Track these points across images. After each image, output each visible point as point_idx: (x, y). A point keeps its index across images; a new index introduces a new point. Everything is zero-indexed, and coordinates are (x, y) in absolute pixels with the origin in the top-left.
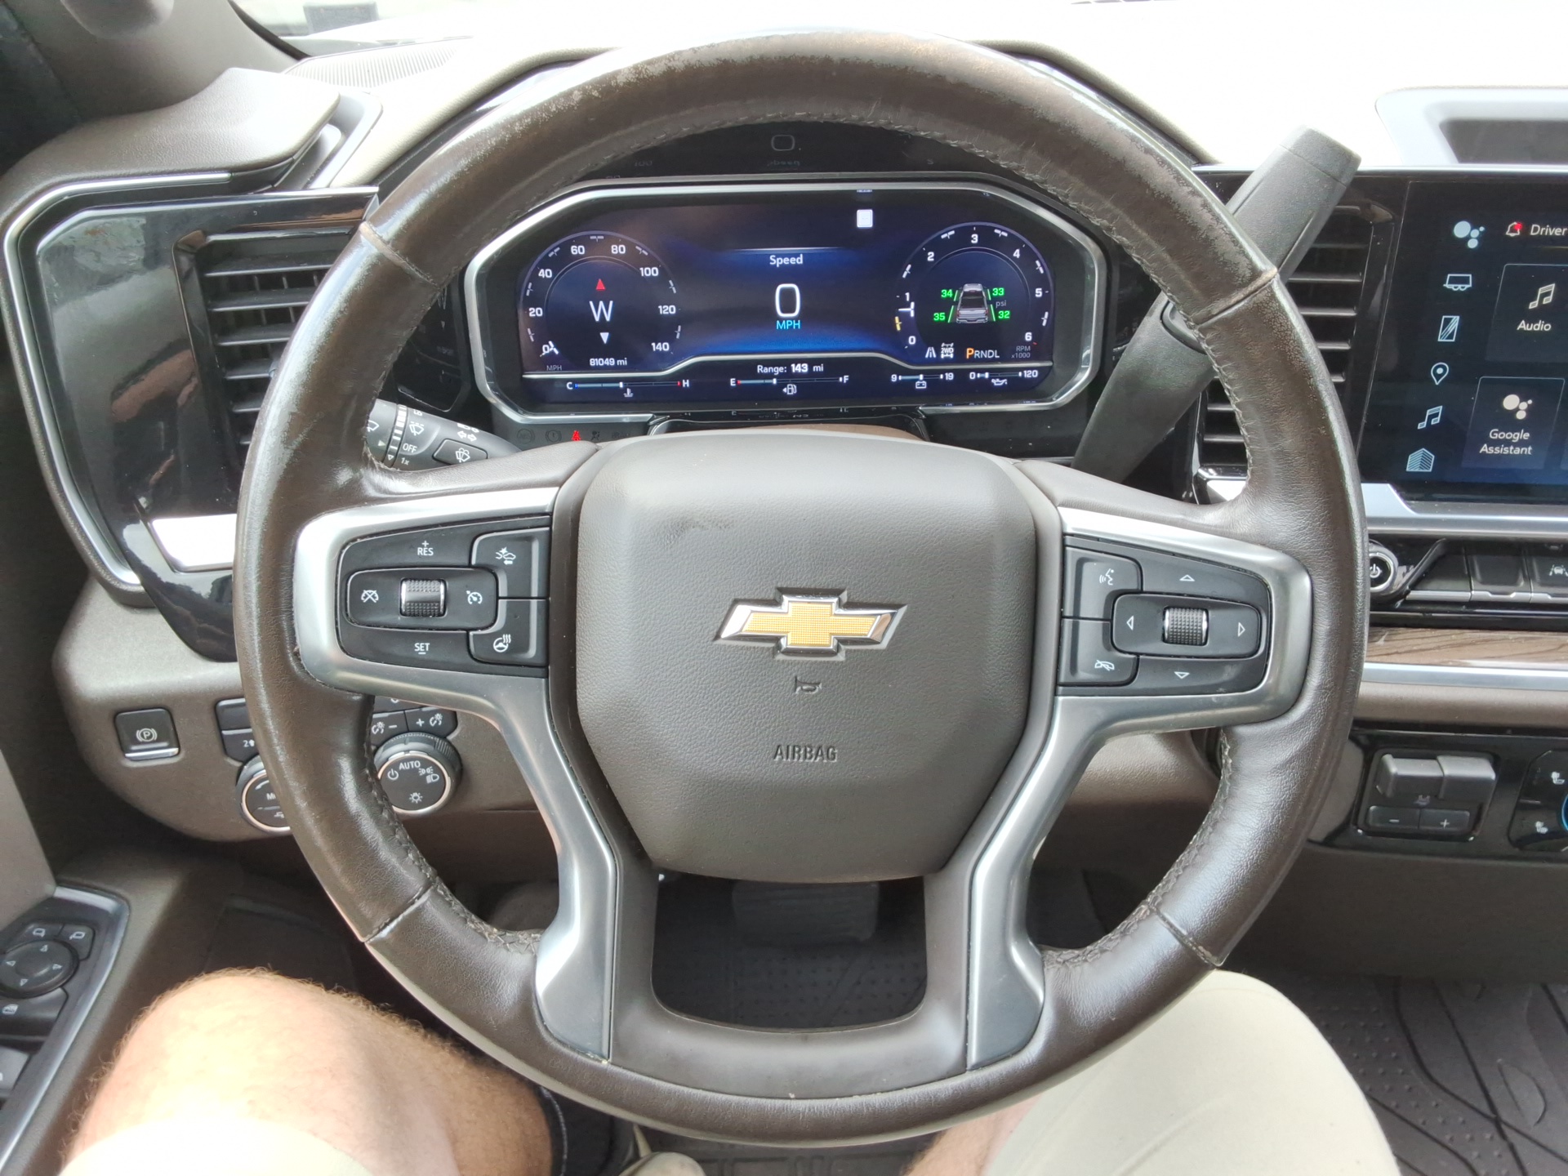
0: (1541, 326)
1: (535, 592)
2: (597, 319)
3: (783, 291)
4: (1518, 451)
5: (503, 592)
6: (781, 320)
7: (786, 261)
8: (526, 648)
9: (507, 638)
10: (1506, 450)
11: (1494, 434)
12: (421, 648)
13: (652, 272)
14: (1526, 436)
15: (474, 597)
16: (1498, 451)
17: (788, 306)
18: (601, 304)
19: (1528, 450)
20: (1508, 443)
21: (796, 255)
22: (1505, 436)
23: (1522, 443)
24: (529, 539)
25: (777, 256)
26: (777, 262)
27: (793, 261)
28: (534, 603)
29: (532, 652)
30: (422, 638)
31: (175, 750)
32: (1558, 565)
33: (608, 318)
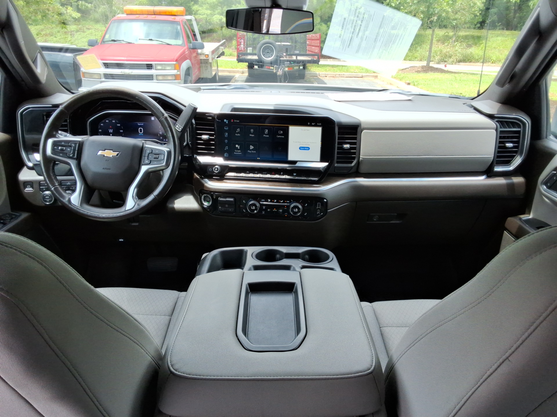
0: (238, 135)
1: (76, 150)
2: (110, 132)
3: (140, 129)
4: (239, 153)
5: (72, 149)
6: (140, 133)
7: (140, 124)
8: (74, 156)
9: (72, 155)
10: (238, 153)
11: (236, 151)
12: (61, 155)
13: (119, 125)
14: (240, 151)
15: (69, 149)
16: (237, 153)
17: (141, 131)
18: (111, 130)
19: (241, 153)
20: (238, 152)
21: (142, 124)
22: (237, 151)
23: (240, 152)
24: (76, 143)
25: (139, 123)
26: (139, 124)
27: (141, 124)
28: (76, 151)
29: (75, 157)
30: (61, 153)
31: (32, 189)
32: (248, 171)
33: (112, 132)
